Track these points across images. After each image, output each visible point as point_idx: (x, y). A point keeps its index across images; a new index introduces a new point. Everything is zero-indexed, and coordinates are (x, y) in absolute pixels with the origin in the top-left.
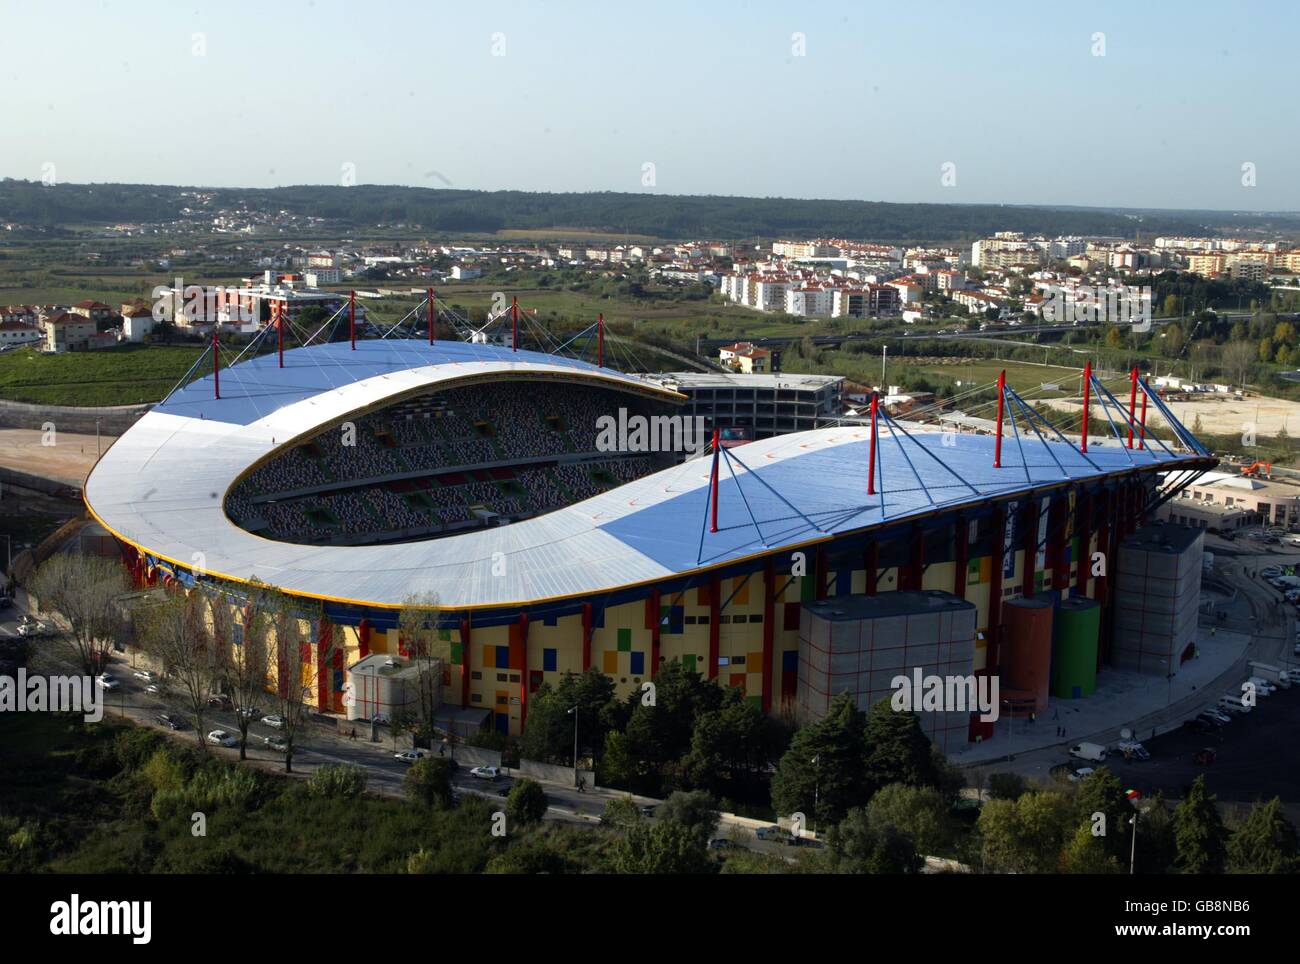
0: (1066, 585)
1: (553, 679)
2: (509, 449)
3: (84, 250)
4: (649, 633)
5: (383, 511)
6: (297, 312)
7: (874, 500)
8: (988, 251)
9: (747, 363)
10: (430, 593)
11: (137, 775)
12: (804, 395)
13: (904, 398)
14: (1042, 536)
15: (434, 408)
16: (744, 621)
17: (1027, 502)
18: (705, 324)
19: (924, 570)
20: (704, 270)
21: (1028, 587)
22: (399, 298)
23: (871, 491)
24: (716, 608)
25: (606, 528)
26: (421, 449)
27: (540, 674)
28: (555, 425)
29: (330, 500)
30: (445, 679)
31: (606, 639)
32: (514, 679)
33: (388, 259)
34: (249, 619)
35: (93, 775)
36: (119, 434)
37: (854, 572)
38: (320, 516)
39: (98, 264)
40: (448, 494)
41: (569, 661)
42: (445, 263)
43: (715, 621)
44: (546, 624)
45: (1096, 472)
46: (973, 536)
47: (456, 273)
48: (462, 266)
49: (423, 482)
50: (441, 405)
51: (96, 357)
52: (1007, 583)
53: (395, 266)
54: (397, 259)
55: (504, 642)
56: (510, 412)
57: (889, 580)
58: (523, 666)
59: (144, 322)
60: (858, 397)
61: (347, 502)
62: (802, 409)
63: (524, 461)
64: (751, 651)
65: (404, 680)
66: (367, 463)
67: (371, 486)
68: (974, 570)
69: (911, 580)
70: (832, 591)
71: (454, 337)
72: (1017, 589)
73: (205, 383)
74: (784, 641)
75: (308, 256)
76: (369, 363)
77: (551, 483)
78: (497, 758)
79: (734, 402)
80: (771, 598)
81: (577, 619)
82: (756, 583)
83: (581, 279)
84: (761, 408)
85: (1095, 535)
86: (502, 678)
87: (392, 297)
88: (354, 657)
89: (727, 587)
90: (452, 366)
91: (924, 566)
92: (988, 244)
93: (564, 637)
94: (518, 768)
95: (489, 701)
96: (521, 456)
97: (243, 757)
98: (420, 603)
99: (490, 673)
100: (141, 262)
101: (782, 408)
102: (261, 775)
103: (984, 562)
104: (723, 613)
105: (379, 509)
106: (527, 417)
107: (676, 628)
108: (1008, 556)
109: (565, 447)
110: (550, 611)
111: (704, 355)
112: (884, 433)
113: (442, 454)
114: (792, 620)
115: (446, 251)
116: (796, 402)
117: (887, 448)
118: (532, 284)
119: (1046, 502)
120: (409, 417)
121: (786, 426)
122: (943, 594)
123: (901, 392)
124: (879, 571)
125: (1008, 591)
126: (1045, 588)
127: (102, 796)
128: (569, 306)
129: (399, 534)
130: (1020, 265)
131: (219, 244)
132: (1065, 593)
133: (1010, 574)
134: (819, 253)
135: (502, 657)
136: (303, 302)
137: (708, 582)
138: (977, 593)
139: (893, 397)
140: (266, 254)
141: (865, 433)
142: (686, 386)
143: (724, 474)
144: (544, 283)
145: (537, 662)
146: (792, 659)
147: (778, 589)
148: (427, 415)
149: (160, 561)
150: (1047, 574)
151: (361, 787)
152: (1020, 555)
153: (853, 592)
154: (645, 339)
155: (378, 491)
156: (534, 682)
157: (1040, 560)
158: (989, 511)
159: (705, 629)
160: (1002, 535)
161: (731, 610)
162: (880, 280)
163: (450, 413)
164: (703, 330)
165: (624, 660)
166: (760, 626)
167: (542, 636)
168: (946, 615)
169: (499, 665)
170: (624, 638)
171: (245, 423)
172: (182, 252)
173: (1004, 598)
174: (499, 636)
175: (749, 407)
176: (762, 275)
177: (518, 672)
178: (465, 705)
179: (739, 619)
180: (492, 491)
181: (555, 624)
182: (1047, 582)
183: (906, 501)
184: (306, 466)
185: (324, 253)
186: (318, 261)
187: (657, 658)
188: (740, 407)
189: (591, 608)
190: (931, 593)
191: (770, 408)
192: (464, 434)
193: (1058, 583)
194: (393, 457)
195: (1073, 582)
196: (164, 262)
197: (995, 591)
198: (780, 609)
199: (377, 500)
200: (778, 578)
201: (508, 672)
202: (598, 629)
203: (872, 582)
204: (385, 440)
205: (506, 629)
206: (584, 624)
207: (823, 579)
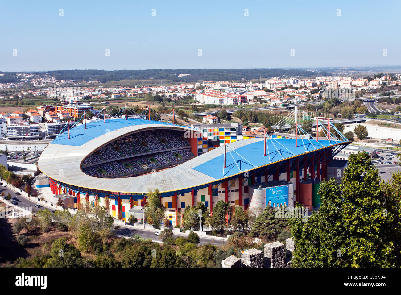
0: (315, 178)
2: (151, 149)
4: (210, 196)
5: (118, 168)
8: (270, 84)
9: (211, 121)
15: (129, 138)
16: (234, 191)
20: (187, 93)
21: (305, 178)
24: (227, 188)
25: (194, 169)
26: (127, 150)
27: (180, 209)
28: (163, 141)
29: (103, 166)
31: (198, 198)
32: (174, 211)
37: (261, 177)
40: (136, 163)
42: (109, 94)
44: (182, 195)
46: (291, 166)
47: (113, 96)
48: (114, 94)
49: (129, 159)
50: (130, 137)
52: (300, 177)
54: (94, 93)
55: (170, 201)
56: (150, 138)
57: (271, 178)
58: (176, 207)
61: (108, 166)
63: (155, 152)
64: (236, 199)
66: (112, 155)
67: (114, 162)
68: (292, 174)
69: (276, 178)
70: (256, 182)
72: (303, 179)
74: (245, 196)
77: (163, 158)
78: (179, 230)
80: (241, 185)
81: (190, 193)
82: (237, 181)
85: (321, 164)
86: (170, 211)
89: (229, 183)
91: (279, 174)
92: (270, 81)
93: (187, 198)
94: (185, 232)
95: (167, 217)
96: (155, 151)
99: (167, 210)
103: (294, 173)
104: (229, 190)
105: (117, 168)
106: (155, 140)
107: (217, 194)
108: (300, 170)
109: (166, 147)
110: (183, 192)
113: (133, 151)
114: (247, 191)
115: (108, 90)
122: (285, 181)
124: (268, 176)
125: (300, 180)
126: (309, 178)
130: (280, 87)
132: (315, 179)
133: (301, 175)
134: (222, 86)
135: (170, 205)
137: (224, 182)
138: (293, 180)
145: (180, 206)
146: (247, 201)
147: (242, 182)
150: (310, 175)
152: (303, 170)
153: (261, 182)
155: (116, 163)
156: (179, 211)
157: (308, 171)
159: (224, 194)
161: (231, 189)
162: (241, 94)
166: (238, 192)
167: (181, 199)
168: (286, 186)
169: (169, 207)
170: (203, 197)
174: (169, 199)
176: (206, 94)
177: (174, 209)
179: (233, 191)
180: (148, 161)
181: (184, 195)
182: (310, 177)
184: (96, 157)
187: (212, 203)
189: (194, 191)
190: (282, 181)
192: (138, 145)
193: (312, 177)
194: (119, 153)
195: (316, 176)
197: (297, 180)
198: (243, 188)
199: (117, 166)
200: (242, 179)
201: (172, 209)
202: (196, 196)
203: (266, 179)
204: (116, 148)
205: (171, 197)
206: (192, 195)
207: (254, 179)
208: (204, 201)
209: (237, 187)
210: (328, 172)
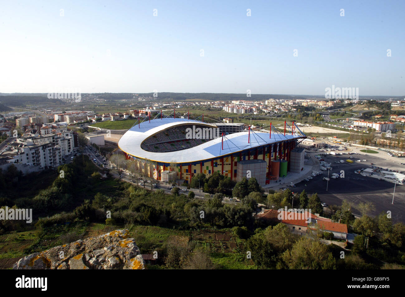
1: (196, 175)
3: (117, 104)
4: (212, 167)
5: (167, 147)
6: (152, 114)
7: (249, 144)
8: (268, 102)
9: (228, 121)
10: (175, 160)
11: (127, 190)
12: (238, 127)
13: (254, 127)
14: (278, 150)
17: (275, 144)
18: (220, 115)
19: (258, 156)
20: (220, 106)
21: (275, 159)
22: (169, 111)
23: (249, 143)
24: (223, 163)
25: (204, 149)
26: (173, 136)
27: (193, 174)
29: (158, 145)
30: (178, 175)
31: (204, 168)
32: (189, 175)
33: (167, 105)
34: (145, 165)
35: (120, 190)
36: (123, 134)
37: (246, 156)
38: (156, 148)
39: (120, 106)
40: (178, 144)
41: (198, 171)
42: (177, 105)
43: (223, 165)
44: (194, 165)
45: (287, 139)
46: (266, 150)
47: (179, 107)
48: (180, 105)
49: (173, 142)
51: (120, 122)
52: (272, 158)
53: (168, 106)
54: (169, 105)
55: (187, 168)
57: (252, 158)
59: (127, 116)
60: (247, 127)
61: (161, 145)
62: (237, 129)
64: (229, 170)
65: (171, 175)
66: (164, 139)
67: (165, 143)
68: (266, 156)
69: (256, 158)
70: (242, 160)
71: (178, 118)
72: (274, 159)
73: (137, 126)
74: (234, 168)
75: (154, 104)
76: (164, 122)
77: (195, 142)
78: (186, 187)
79: (226, 128)
80: (232, 161)
81: (199, 164)
82: (230, 158)
83: (200, 107)
84: (230, 129)
85: (287, 150)
86: (187, 174)
87: (168, 111)
88: (162, 171)
89: (225, 159)
90: (178, 122)
92: (268, 101)
93: (197, 167)
94: (190, 189)
95: (185, 178)
97: (144, 187)
98: (174, 162)
99: (185, 174)
100: (127, 106)
101: (234, 129)
102: (147, 190)
103: (268, 154)
104: (224, 163)
107: (216, 166)
108: (272, 153)
110: (195, 163)
111: (221, 120)
112: (251, 133)
113: (177, 137)
114: (236, 165)
115: (177, 103)
116: (236, 128)
117: (251, 135)
118: (191, 108)
119: (278, 144)
120: (171, 131)
121: (234, 132)
122: (261, 160)
123: (254, 126)
124: (250, 156)
125: (272, 159)
126: (278, 159)
127: (122, 193)
128: (198, 112)
129: (169, 151)
130: (274, 104)
131: (140, 103)
132: (282, 160)
133: (272, 156)
134: (240, 103)
135: (187, 171)
136: (153, 112)
137: (221, 158)
138: (267, 160)
139: (253, 127)
140: (147, 104)
141: (248, 133)
142: (217, 125)
143: (224, 140)
144: (193, 108)
145: (193, 172)
146: (236, 171)
147: (233, 159)
148: (174, 131)
149: (130, 155)
150: (279, 156)
151: (164, 192)
152: (274, 153)
153: (246, 160)
154: (210, 117)
155: (166, 143)
156: (192, 175)
157: (277, 154)
158: (269, 146)
159: (221, 166)
160: (271, 150)
161: (225, 163)
162: (250, 107)
163: (178, 130)
164: (220, 116)
165: (207, 171)
166: (230, 166)
167: (194, 167)
168: (262, 163)
169: (186, 172)
170: (207, 167)
171: (144, 132)
172: (133, 104)
173: (271, 160)
174: (186, 167)
175: (228, 129)
176: (230, 106)
177: (190, 173)
178: (181, 179)
179: (227, 164)
180: (185, 143)
181: (196, 165)
182: (279, 158)
183: (255, 144)
184: (154, 139)
185: (157, 104)
186: (156, 105)
187: (213, 171)
188: (227, 129)
189: (202, 163)
190: (259, 160)
191: (232, 129)
192: (180, 134)
193: (280, 158)
194: (168, 138)
195: (283, 158)
196: (130, 106)
197: (270, 159)
198: (234, 163)
199: (166, 145)
200: (233, 157)
201: (188, 173)
202: (203, 166)
203: (249, 158)
204: (167, 135)
205: (188, 166)
206: (201, 165)
207: (241, 158)
208: (208, 169)
209: (230, 162)
210: (291, 155)
